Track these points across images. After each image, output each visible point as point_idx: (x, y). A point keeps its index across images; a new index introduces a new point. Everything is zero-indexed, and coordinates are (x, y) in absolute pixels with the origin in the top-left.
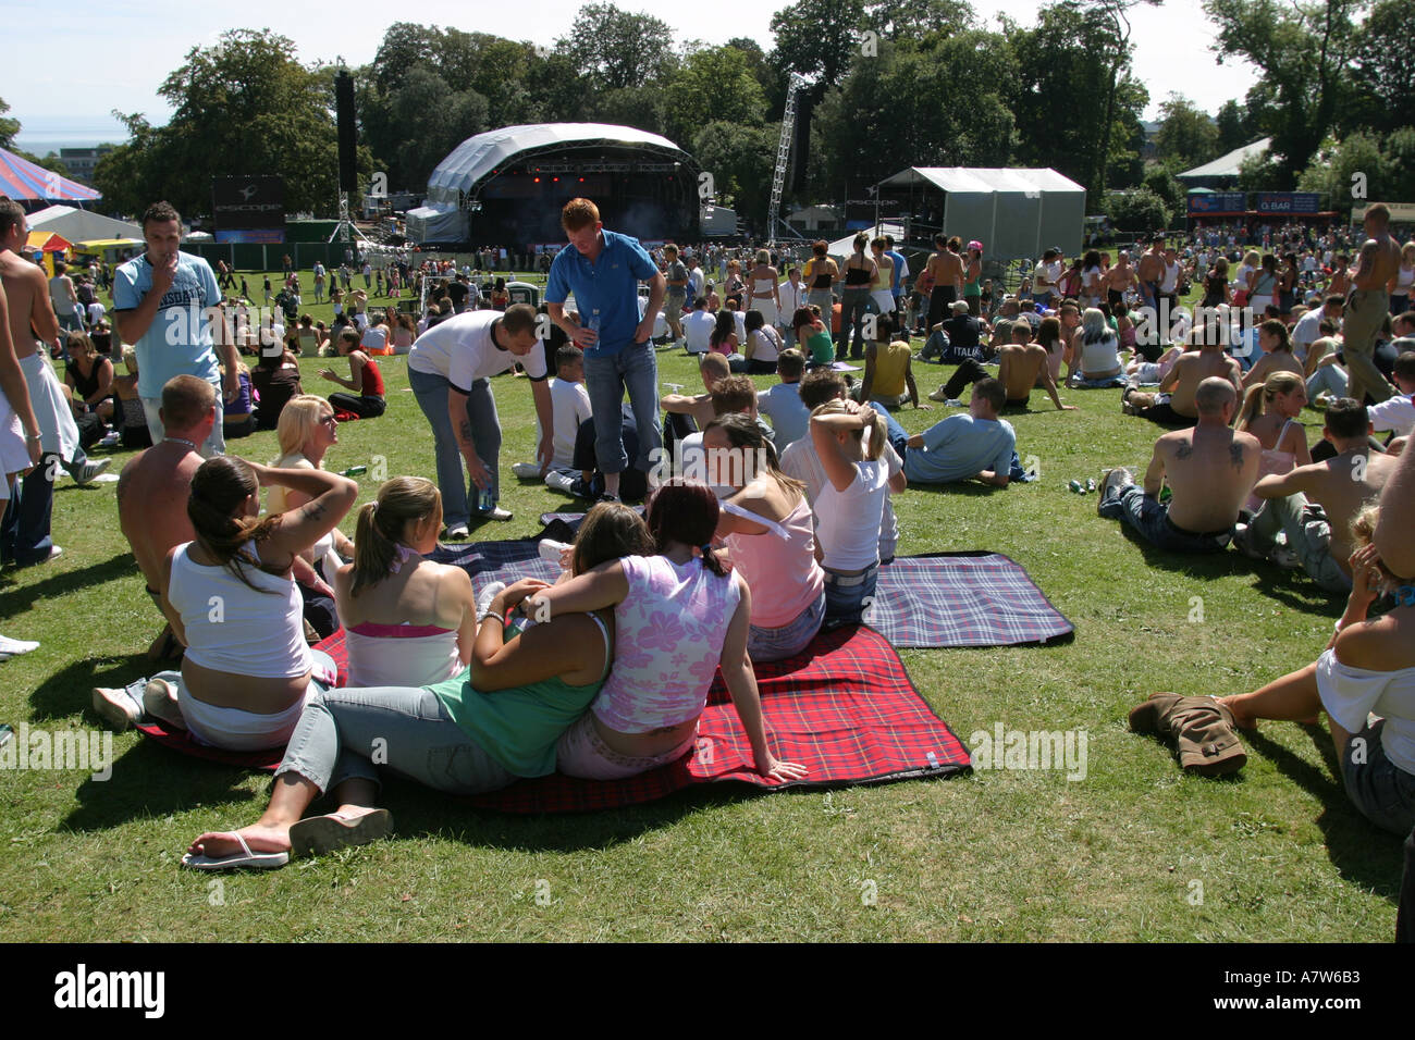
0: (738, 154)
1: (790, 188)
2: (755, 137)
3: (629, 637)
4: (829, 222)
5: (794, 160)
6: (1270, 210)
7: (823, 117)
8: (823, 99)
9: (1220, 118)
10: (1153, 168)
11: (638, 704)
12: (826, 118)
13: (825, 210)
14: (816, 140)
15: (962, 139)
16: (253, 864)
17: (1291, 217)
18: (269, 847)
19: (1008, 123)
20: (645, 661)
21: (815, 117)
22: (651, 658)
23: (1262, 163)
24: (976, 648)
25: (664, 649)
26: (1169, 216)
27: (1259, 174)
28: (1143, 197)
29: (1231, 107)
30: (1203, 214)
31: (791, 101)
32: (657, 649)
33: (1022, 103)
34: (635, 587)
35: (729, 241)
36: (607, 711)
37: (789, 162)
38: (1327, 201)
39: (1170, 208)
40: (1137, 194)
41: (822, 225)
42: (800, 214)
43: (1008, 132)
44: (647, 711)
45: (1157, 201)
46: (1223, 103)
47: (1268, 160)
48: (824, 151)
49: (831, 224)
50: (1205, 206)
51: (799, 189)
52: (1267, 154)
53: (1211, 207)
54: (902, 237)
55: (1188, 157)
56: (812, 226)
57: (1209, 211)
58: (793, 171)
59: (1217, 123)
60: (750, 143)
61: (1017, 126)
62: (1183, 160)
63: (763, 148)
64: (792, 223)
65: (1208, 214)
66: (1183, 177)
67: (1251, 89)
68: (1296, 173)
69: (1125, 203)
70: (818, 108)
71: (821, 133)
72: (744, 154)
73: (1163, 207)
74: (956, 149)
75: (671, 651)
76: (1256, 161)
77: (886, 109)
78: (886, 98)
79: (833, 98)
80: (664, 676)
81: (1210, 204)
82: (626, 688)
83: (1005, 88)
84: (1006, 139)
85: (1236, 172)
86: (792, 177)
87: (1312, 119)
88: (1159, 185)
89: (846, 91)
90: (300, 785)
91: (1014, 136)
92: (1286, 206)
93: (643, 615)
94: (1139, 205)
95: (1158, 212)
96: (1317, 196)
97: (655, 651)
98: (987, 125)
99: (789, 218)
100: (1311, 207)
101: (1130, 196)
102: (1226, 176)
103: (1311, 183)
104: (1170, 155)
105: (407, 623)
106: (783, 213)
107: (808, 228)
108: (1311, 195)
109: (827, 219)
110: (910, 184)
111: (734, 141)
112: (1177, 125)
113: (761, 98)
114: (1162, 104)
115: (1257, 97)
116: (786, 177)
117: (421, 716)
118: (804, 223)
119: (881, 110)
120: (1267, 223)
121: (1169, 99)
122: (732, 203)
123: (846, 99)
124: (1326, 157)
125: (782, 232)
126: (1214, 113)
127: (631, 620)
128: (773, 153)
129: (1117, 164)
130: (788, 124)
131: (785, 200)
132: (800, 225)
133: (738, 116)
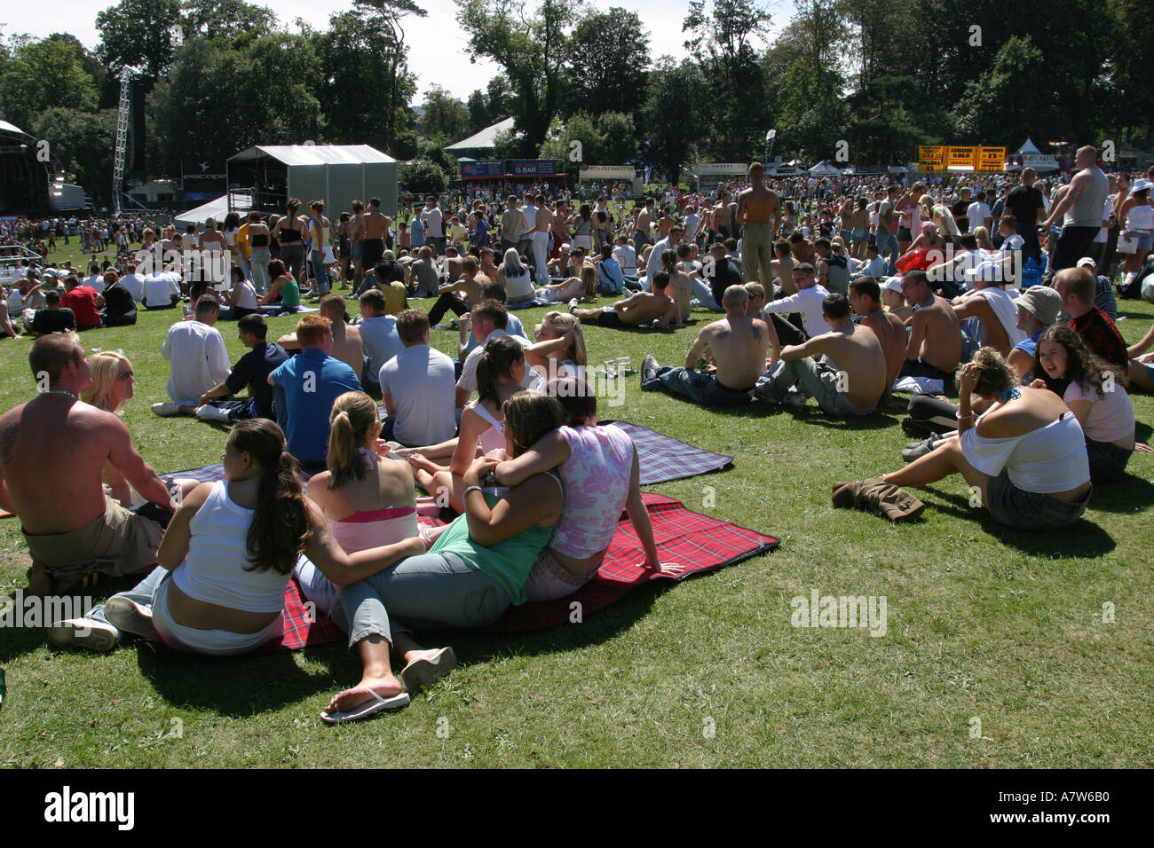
0: (79, 137)
1: (131, 166)
2: (93, 122)
3: (578, 487)
4: (168, 194)
5: (132, 140)
6: (522, 173)
7: (154, 104)
8: (153, 88)
9: (470, 103)
10: (424, 143)
11: (589, 535)
12: (157, 104)
13: (163, 184)
14: (151, 126)
15: (278, 122)
16: (389, 706)
17: (537, 179)
18: (390, 692)
19: (314, 108)
20: (591, 502)
21: (148, 104)
22: (595, 500)
23: (510, 138)
24: (678, 479)
25: (603, 492)
26: (447, 180)
27: (509, 146)
28: (425, 166)
29: (477, 95)
30: (473, 178)
31: (125, 90)
32: (599, 492)
33: (322, 92)
34: (575, 449)
35: (81, 214)
36: (566, 544)
37: (128, 143)
38: (562, 165)
39: (447, 173)
40: (422, 164)
41: (162, 197)
42: (141, 188)
43: (315, 116)
44: (594, 540)
45: (437, 169)
46: (472, 92)
47: (514, 136)
48: (158, 133)
49: (170, 196)
50: (474, 172)
51: (140, 166)
52: (513, 131)
53: (480, 172)
54: (251, 204)
55: (449, 134)
56: (154, 198)
57: (477, 175)
58: (133, 152)
59: (468, 108)
60: (88, 127)
61: (322, 110)
62: (446, 137)
63: (101, 132)
64: (134, 196)
65: (478, 178)
66: (449, 150)
67: (491, 82)
68: (537, 145)
69: (413, 171)
70: (149, 97)
71: (153, 118)
72: (84, 137)
73: (442, 173)
74: (274, 130)
75: (606, 493)
76: (506, 137)
77: (211, 97)
78: (210, 87)
79: (163, 88)
80: (604, 512)
81: (478, 170)
82: (579, 526)
83: (309, 80)
84: (314, 122)
85: (492, 145)
86: (132, 156)
87: (543, 105)
88: (436, 155)
89: (173, 81)
90: (382, 642)
91: (320, 118)
92: (533, 170)
93: (585, 468)
94: (423, 172)
95: (439, 177)
96: (554, 162)
97: (597, 494)
98: (297, 110)
99: (132, 192)
100: (551, 170)
101: (416, 165)
102: (482, 148)
103: (549, 151)
104: (435, 132)
105: (391, 507)
106: (126, 188)
107: (149, 200)
108: (550, 161)
109: (166, 192)
110: (255, 159)
111: (73, 126)
112: (438, 109)
113: (94, 87)
114: (426, 93)
115: (496, 86)
116: (127, 156)
117: (453, 571)
118: (145, 195)
119: (207, 98)
120: (521, 183)
121: (431, 89)
122: (74, 180)
123: (173, 88)
124: (557, 133)
125: (126, 204)
126: (465, 100)
127: (576, 474)
128: (112, 136)
129: (403, 140)
130: (124, 110)
131: (126, 177)
132: (142, 198)
133: (73, 103)
